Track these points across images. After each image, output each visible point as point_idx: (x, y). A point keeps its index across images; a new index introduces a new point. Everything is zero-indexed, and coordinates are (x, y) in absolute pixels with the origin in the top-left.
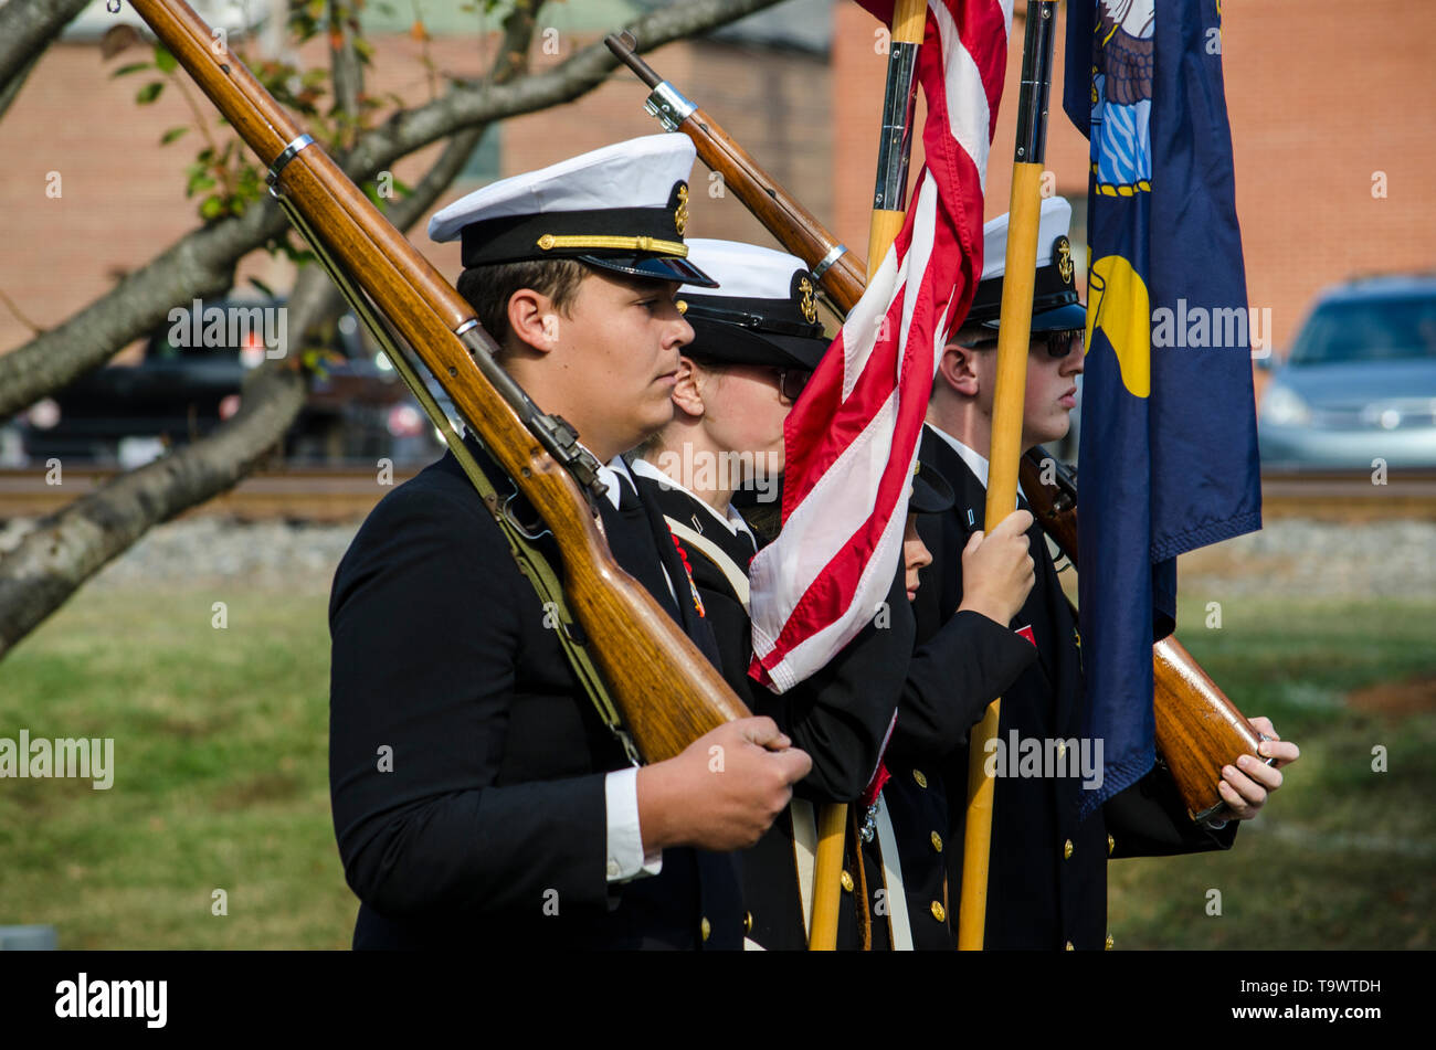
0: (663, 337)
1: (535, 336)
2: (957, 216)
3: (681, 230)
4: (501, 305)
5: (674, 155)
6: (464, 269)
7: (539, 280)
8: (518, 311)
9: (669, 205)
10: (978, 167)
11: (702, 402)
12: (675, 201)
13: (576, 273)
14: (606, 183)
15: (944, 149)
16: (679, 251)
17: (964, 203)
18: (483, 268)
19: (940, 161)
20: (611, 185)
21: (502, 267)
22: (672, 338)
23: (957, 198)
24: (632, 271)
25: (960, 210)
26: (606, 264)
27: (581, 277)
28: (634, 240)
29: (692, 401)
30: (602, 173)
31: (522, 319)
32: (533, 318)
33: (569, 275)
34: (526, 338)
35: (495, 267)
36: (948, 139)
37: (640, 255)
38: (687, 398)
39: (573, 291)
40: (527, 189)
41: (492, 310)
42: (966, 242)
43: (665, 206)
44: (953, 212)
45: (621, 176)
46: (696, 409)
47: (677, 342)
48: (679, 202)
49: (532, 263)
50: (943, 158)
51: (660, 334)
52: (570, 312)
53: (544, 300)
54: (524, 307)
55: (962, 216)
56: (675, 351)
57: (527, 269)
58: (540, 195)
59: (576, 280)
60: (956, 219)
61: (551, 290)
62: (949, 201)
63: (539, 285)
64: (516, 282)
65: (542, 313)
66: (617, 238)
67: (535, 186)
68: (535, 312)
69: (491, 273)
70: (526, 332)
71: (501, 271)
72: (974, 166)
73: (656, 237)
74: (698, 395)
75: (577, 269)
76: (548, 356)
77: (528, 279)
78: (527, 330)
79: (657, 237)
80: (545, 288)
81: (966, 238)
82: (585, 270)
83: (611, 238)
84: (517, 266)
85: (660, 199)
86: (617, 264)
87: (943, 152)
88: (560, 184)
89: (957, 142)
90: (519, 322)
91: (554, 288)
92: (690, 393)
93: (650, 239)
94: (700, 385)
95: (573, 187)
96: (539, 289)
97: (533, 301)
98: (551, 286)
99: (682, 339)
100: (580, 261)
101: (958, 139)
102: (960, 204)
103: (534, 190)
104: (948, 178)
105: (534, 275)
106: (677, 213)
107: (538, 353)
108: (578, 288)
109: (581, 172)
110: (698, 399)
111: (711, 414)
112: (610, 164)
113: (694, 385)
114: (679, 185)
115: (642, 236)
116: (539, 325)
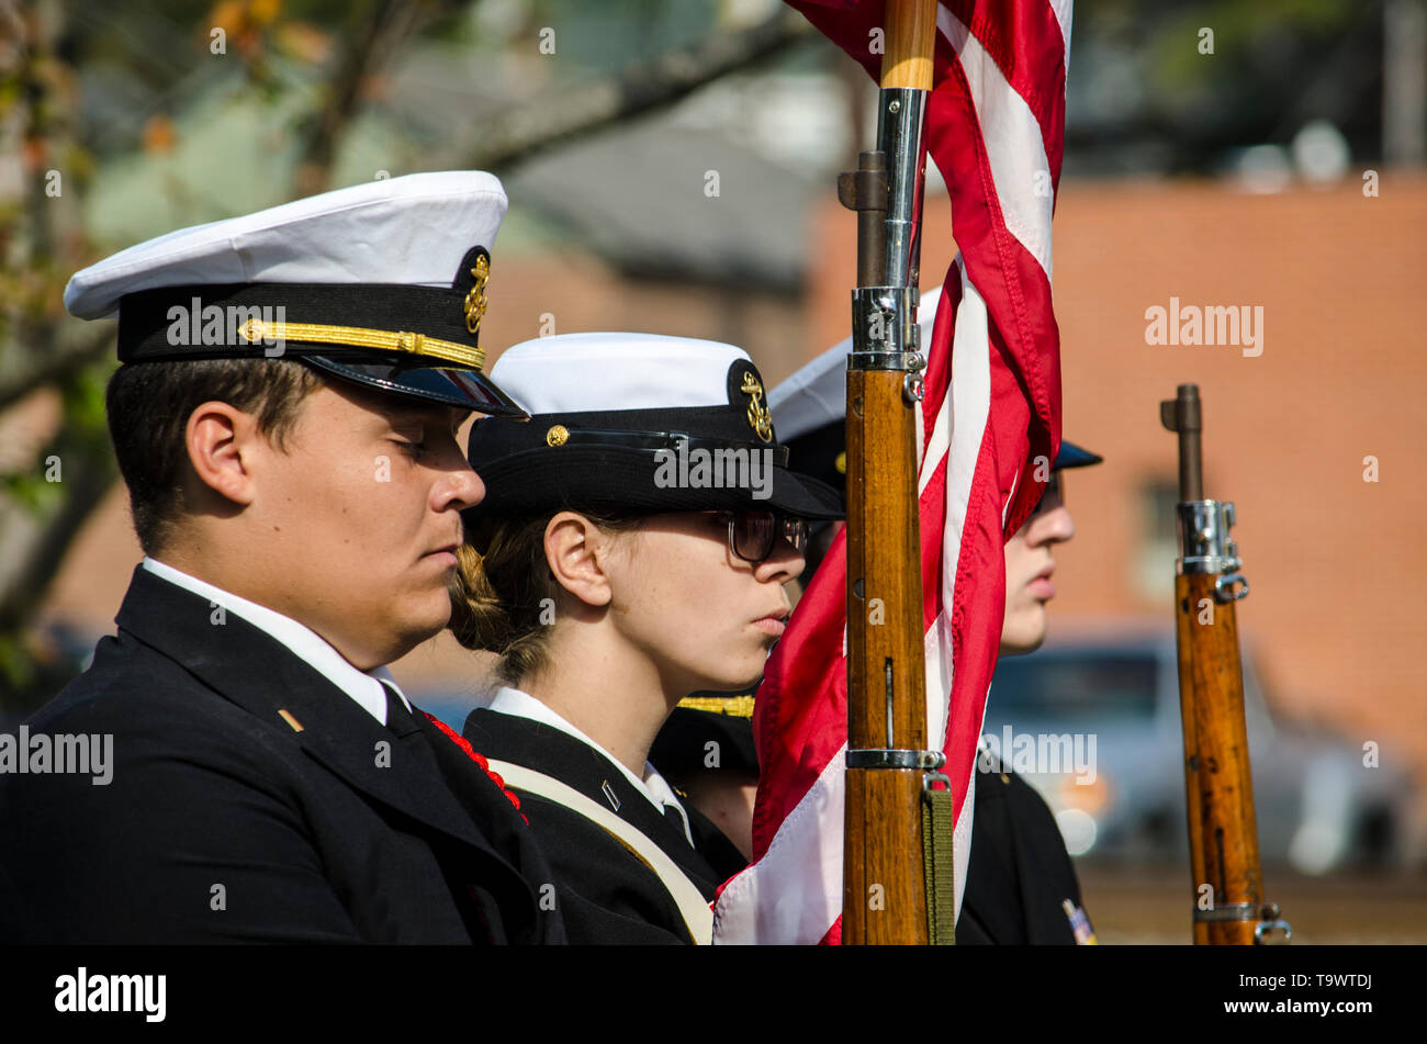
0: (433, 492)
1: (226, 478)
2: (1024, 356)
3: (473, 326)
4: (175, 428)
5: (469, 205)
6: (121, 364)
7: (239, 388)
8: (203, 437)
9: (456, 284)
10: (1050, 279)
11: (609, 583)
12: (466, 278)
13: (297, 382)
14: (354, 242)
15: (998, 253)
16: (469, 358)
17: (1035, 336)
18: (150, 367)
19: (992, 271)
20: (363, 246)
21: (179, 365)
22: (448, 495)
23: (1024, 329)
24: (386, 385)
25: (1030, 347)
26: (348, 371)
27: (306, 390)
28: (393, 335)
29: (591, 582)
30: (347, 225)
31: (207, 450)
32: (226, 449)
33: (286, 384)
34: (212, 480)
35: (170, 364)
36: (1002, 236)
37: (404, 361)
38: (584, 579)
39: (292, 411)
40: (226, 244)
41: (159, 434)
42: (1041, 397)
43: (450, 286)
44: (1019, 351)
45: (379, 234)
46: (598, 594)
47: (454, 503)
48: (474, 280)
49: (228, 362)
50: (998, 267)
51: (430, 487)
52: (286, 441)
53: (245, 420)
54: (212, 430)
55: (1032, 357)
56: (452, 516)
57: (219, 372)
58: (246, 255)
59: (296, 394)
60: (1023, 362)
61: (258, 403)
62: (1011, 335)
63: (239, 396)
64: (204, 390)
65: (243, 441)
66: (367, 332)
67: (237, 240)
68: (230, 440)
69: (161, 374)
70: (212, 470)
71: (176, 372)
72: (1044, 277)
73: (429, 335)
74: (600, 572)
75: (299, 376)
76: (248, 511)
77: (221, 386)
78: (215, 466)
79: (433, 334)
80: (248, 400)
81: (1040, 392)
82: (311, 378)
83: (358, 331)
84: (203, 365)
85: (442, 274)
86: (364, 372)
87: (995, 259)
88: (279, 238)
89: (1017, 241)
90: (202, 452)
91: (262, 402)
92: (586, 571)
93: (421, 336)
94: (601, 555)
95: (300, 246)
96: (238, 402)
97: (227, 422)
98: (258, 398)
99: (464, 498)
100: (304, 363)
101: (1018, 237)
102: (1028, 338)
103: (236, 246)
104: (1007, 298)
105: (232, 380)
106: (468, 298)
107: (231, 507)
108: (302, 404)
109: (314, 222)
110: (600, 579)
111: (622, 600)
112: (366, 213)
113: (593, 557)
114: (475, 254)
115: (407, 330)
116: (235, 463)
